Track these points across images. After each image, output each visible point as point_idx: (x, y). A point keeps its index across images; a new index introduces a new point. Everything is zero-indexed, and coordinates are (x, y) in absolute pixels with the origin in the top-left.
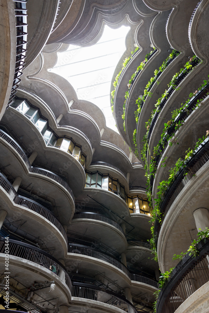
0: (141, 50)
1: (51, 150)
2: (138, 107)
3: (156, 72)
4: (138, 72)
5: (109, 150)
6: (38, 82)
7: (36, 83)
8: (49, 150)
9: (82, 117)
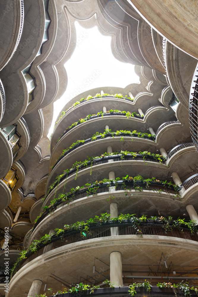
0: (133, 103)
1: (22, 78)
2: (104, 133)
3: (134, 132)
4: (121, 113)
5: (38, 120)
6: (66, 21)
7: (64, 19)
8: (21, 77)
9: (56, 81)
